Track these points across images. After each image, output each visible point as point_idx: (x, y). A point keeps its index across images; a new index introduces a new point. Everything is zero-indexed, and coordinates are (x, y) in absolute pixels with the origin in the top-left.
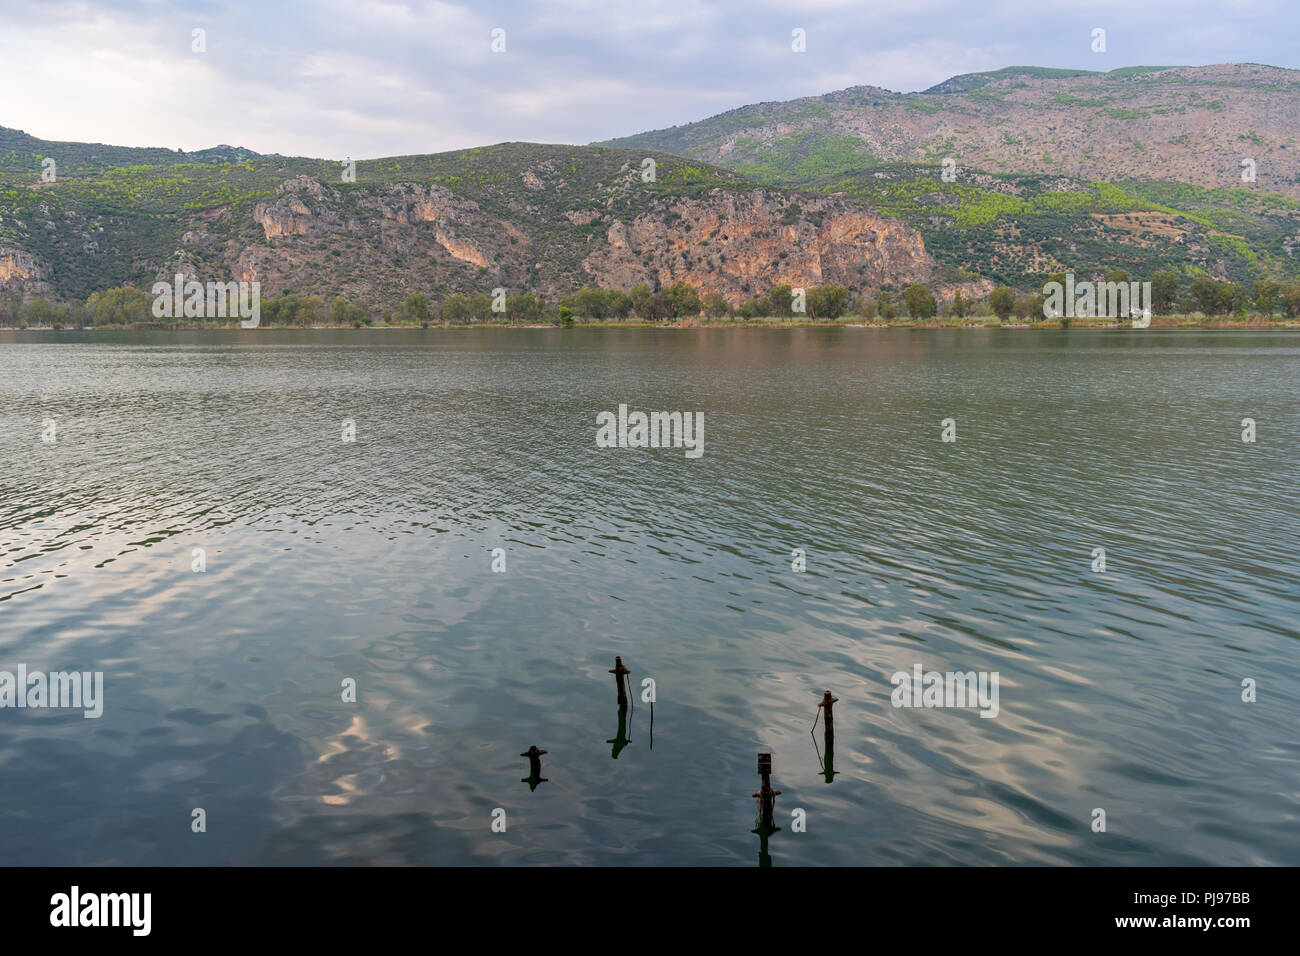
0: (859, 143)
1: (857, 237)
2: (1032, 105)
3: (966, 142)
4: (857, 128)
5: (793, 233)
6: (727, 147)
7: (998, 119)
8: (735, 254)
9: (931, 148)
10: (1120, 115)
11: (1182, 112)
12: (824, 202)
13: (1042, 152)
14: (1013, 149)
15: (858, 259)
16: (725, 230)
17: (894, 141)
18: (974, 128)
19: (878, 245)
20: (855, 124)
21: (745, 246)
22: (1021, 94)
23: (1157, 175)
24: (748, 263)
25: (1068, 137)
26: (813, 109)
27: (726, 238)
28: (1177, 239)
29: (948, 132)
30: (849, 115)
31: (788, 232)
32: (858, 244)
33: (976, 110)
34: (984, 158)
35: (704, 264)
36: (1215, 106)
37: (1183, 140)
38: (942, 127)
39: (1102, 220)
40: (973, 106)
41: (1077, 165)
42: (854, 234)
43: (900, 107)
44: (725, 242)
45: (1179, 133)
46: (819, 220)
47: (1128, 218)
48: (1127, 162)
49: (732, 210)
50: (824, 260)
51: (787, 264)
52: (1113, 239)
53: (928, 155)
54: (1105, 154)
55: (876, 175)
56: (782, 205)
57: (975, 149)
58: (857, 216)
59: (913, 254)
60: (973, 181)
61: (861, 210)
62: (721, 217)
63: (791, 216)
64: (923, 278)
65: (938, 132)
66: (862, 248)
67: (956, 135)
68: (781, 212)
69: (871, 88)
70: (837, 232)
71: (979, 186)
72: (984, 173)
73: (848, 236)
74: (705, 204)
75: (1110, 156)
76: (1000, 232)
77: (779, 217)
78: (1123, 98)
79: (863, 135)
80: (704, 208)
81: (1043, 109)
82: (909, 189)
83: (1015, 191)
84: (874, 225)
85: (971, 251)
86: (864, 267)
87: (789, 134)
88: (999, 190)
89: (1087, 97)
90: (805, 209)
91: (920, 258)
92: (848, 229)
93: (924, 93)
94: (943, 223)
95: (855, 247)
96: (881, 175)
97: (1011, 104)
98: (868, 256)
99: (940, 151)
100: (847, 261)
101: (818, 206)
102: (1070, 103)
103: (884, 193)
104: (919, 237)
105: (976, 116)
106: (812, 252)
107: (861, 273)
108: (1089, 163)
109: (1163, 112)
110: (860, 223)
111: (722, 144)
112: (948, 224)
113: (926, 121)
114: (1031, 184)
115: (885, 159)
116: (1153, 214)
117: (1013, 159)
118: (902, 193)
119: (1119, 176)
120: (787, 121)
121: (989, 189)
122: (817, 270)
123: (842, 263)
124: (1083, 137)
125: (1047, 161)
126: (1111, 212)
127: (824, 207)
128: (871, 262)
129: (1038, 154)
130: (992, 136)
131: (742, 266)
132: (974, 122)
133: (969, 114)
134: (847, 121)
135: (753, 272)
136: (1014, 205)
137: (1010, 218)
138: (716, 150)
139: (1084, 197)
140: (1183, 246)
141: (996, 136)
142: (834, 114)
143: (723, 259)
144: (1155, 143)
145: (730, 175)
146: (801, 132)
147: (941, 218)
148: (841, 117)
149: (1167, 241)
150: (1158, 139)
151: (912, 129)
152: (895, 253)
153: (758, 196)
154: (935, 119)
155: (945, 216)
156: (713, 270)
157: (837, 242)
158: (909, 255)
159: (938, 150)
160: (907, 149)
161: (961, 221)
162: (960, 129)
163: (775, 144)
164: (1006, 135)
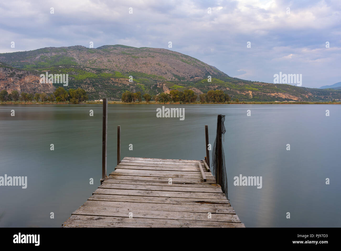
0: (73, 59)
1: (33, 81)
2: (116, 54)
3: (99, 61)
4: (73, 55)
5: (12, 79)
6: (38, 57)
7: (108, 56)
9: (91, 61)
10: (134, 57)
11: (146, 57)
13: (116, 64)
14: (109, 63)
15: (33, 87)
17: (82, 59)
18: (102, 58)
19: (39, 83)
20: (73, 54)
22: (114, 51)
23: (139, 71)
25: (122, 61)
26: (63, 50)
28: (128, 85)
29: (95, 58)
30: (72, 52)
31: (10, 79)
32: (34, 83)
33: (103, 54)
34: (103, 65)
36: (153, 57)
37: (145, 64)
38: (94, 57)
39: (113, 80)
41: (123, 68)
42: (33, 80)
43: (86, 51)
45: (145, 62)
46: (21, 76)
47: (119, 80)
48: (134, 68)
50: (22, 87)
51: (9, 87)
53: (90, 63)
54: (129, 66)
56: (10, 72)
57: (101, 62)
58: (33, 76)
59: (49, 86)
61: (35, 74)
63: (12, 75)
64: (52, 92)
65: (93, 58)
66: (35, 84)
67: (97, 59)
69: (81, 46)
70: (27, 79)
71: (86, 71)
72: (88, 68)
73: (31, 81)
75: (130, 66)
76: (85, 82)
77: (8, 75)
78: (136, 54)
79: (74, 57)
81: (118, 54)
82: (66, 70)
84: (38, 78)
86: (35, 89)
87: (55, 55)
89: (128, 53)
90: (17, 73)
92: (31, 79)
95: (33, 84)
97: (111, 53)
98: (36, 86)
99: (93, 62)
100: (30, 87)
101: (21, 73)
102: (124, 54)
105: (103, 55)
106: (18, 85)
107: (34, 90)
108: (125, 67)
109: (142, 57)
110: (34, 78)
111: (36, 56)
113: (91, 55)
115: (79, 63)
117: (109, 65)
119: (131, 71)
120: (55, 52)
122: (19, 89)
123: (28, 88)
124: (125, 61)
126: (116, 78)
127: (23, 73)
128: (37, 87)
129: (115, 64)
130: (105, 60)
132: (102, 56)
133: (101, 54)
134: (71, 54)
136: (93, 76)
137: (90, 78)
138: (34, 58)
141: (106, 60)
142: (68, 52)
144: (140, 64)
146: (58, 55)
147: (72, 78)
148: (70, 52)
149: (125, 85)
150: (141, 63)
151: (87, 57)
152: (44, 85)
153: (1, 70)
154: (93, 55)
157: (27, 82)
158: (48, 86)
159: (92, 62)
160: (85, 61)
161: (76, 79)
162: (98, 57)
163: (51, 58)
164: (109, 60)
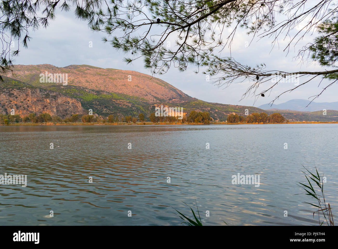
1: (65, 102)
2: (92, 74)
3: (77, 81)
5: (48, 100)
7: (84, 76)
8: (32, 105)
9: (69, 81)
10: (111, 78)
11: (123, 79)
12: (56, 93)
13: (95, 85)
14: (88, 84)
15: (65, 108)
16: (28, 99)
19: (70, 105)
21: (35, 103)
22: (88, 71)
23: (120, 92)
24: (35, 108)
25: (101, 82)
27: (29, 101)
28: (130, 106)
31: (47, 100)
35: (22, 108)
39: (115, 101)
40: (78, 73)
41: (103, 89)
42: (64, 102)
43: (59, 70)
44: (28, 102)
45: (123, 84)
46: (55, 97)
47: (120, 101)
48: (114, 89)
49: (30, 93)
50: (57, 108)
51: (47, 109)
52: (118, 105)
54: (109, 87)
55: (61, 87)
56: (44, 93)
57: (79, 82)
59: (79, 107)
60: (85, 90)
61: (65, 96)
62: (27, 95)
63: (47, 96)
64: (81, 113)
66: (66, 105)
67: (74, 79)
68: (44, 95)
69: (50, 65)
70: (59, 101)
71: (87, 92)
72: (88, 89)
73: (62, 102)
74: (22, 91)
75: (110, 87)
76: (94, 103)
77: (44, 96)
78: (111, 75)
80: (22, 92)
81: (94, 75)
82: (70, 91)
83: (95, 93)
84: (69, 100)
85: (88, 107)
86: (66, 110)
87: (29, 74)
88: (92, 93)
89: (103, 74)
90: (51, 94)
91: (80, 108)
92: (62, 100)
93: (64, 68)
95: (64, 105)
96: (63, 87)
97: (87, 73)
98: (67, 107)
99: (71, 82)
100: (62, 108)
101: (54, 94)
102: (100, 75)
103: (64, 92)
104: (80, 103)
106: (54, 106)
107: (66, 112)
108: (106, 88)
109: (119, 79)
110: (65, 99)
114: (98, 92)
116: (124, 100)
117: (89, 86)
118: (69, 92)
119: (113, 92)
120: (28, 70)
121: (89, 93)
122: (55, 110)
123: (61, 109)
124: (104, 82)
125: (97, 87)
126: (117, 100)
127: (56, 94)
128: (68, 109)
129: (94, 85)
131: (34, 108)
132: (78, 76)
133: (77, 74)
135: (37, 110)
136: (95, 97)
137: (96, 100)
139: (110, 96)
140: (131, 108)
141: (84, 80)
143: (28, 106)
144: (119, 85)
145: (26, 84)
146: (32, 74)
149: (128, 106)
150: (119, 84)
152: (74, 107)
153: (38, 91)
155: (80, 98)
156: (25, 109)
157: (60, 103)
158: (78, 107)
161: (85, 100)
162: (75, 78)
164: (87, 80)
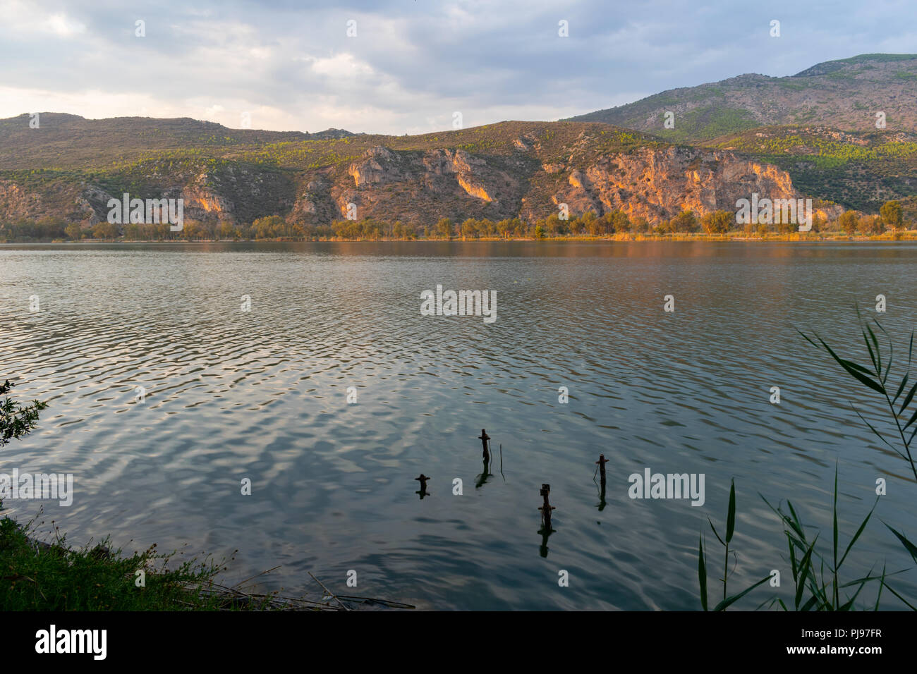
0: (746, 113)
1: (742, 178)
2: (877, 81)
3: (826, 110)
4: (744, 103)
5: (696, 176)
6: (652, 119)
7: (850, 92)
8: (655, 190)
9: (799, 115)
12: (719, 154)
13: (884, 114)
14: (862, 113)
15: (742, 193)
16: (648, 175)
17: (771, 111)
18: (832, 99)
19: (758, 183)
20: (742, 100)
21: (663, 185)
22: (869, 73)
24: (664, 197)
25: (905, 102)
26: (713, 91)
27: (649, 180)
29: (811, 103)
30: (738, 94)
31: (692, 175)
32: (743, 183)
33: (834, 87)
34: (838, 120)
35: (633, 198)
38: (808, 100)
40: (832, 84)
41: (912, 123)
42: (740, 176)
43: (777, 87)
44: (649, 183)
46: (715, 166)
49: (653, 161)
50: (718, 194)
51: (692, 197)
53: (797, 119)
55: (757, 134)
56: (689, 157)
57: (832, 114)
58: (743, 163)
59: (783, 189)
60: (830, 137)
61: (745, 159)
62: (646, 166)
63: (695, 163)
65: (804, 103)
66: (746, 185)
67: (818, 105)
68: (687, 162)
69: (755, 75)
70: (728, 174)
71: (834, 140)
72: (839, 131)
73: (736, 177)
74: (635, 157)
76: (850, 172)
77: (686, 165)
79: (749, 108)
80: (635, 160)
81: (886, 83)
82: (781, 144)
83: (862, 143)
84: (757, 169)
85: (826, 186)
87: (695, 109)
88: (850, 143)
90: (705, 159)
91: (788, 191)
92: (735, 173)
93: (795, 76)
94: (806, 167)
95: (741, 185)
96: (761, 135)
97: (861, 81)
98: (750, 191)
99: (805, 117)
100: (735, 194)
101: (714, 157)
102: (907, 78)
103: (763, 147)
104: (787, 176)
105: (833, 91)
106: (710, 188)
110: (744, 168)
111: (648, 118)
112: (810, 168)
113: (795, 96)
114: (875, 138)
115: (765, 123)
118: (776, 147)
120: (694, 100)
121: (842, 142)
122: (713, 201)
123: (731, 196)
125: (888, 121)
127: (718, 157)
128: (752, 195)
130: (845, 105)
131: (660, 198)
132: (832, 95)
133: (828, 90)
134: (737, 99)
135: (668, 203)
136: (861, 153)
137: (857, 162)
138: (644, 121)
141: (849, 105)
142: (728, 94)
143: (647, 194)
145: (652, 138)
146: (704, 108)
147: (805, 163)
148: (733, 96)
151: (784, 102)
153: (672, 152)
154: (802, 94)
155: (808, 162)
156: (640, 202)
157: (728, 181)
158: (781, 190)
159: (804, 115)
160: (781, 116)
161: (820, 165)
162: (821, 101)
163: (685, 116)
164: (857, 103)
